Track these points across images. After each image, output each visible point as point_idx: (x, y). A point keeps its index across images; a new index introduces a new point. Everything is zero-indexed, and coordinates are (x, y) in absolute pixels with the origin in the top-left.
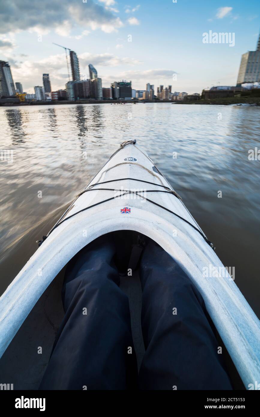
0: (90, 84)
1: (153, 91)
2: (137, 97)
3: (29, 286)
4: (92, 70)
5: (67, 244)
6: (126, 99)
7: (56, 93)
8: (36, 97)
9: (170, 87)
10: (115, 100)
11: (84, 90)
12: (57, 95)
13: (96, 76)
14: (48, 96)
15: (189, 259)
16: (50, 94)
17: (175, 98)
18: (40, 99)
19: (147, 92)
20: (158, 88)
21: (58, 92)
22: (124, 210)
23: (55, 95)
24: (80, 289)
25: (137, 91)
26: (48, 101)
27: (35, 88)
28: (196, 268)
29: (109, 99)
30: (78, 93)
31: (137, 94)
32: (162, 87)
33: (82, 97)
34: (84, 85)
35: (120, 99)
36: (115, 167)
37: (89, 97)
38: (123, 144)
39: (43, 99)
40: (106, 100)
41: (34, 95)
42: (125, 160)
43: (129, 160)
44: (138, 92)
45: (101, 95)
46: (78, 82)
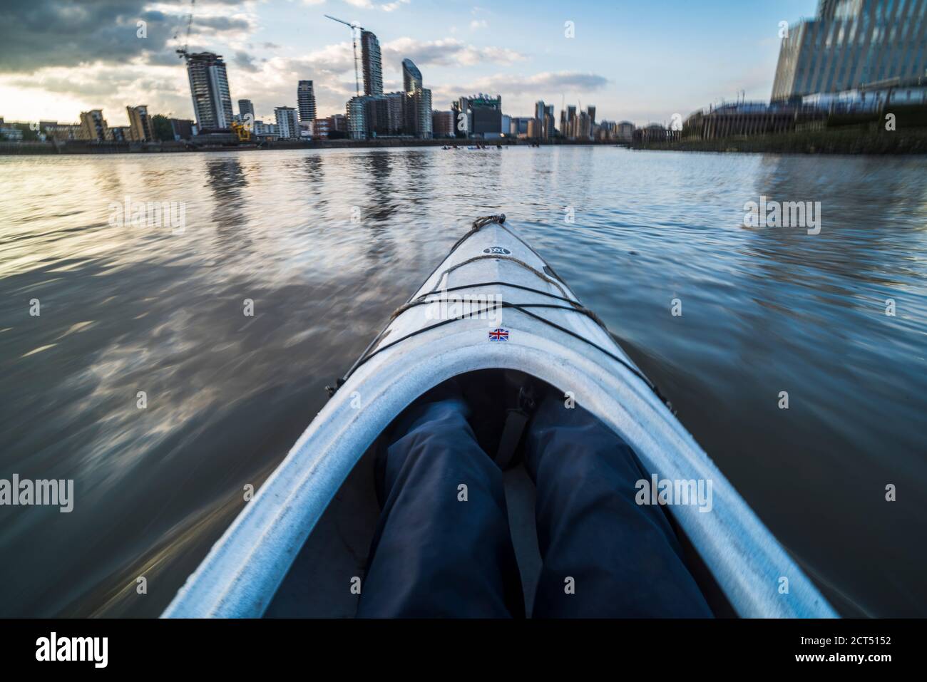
0: (403, 102)
1: (552, 120)
2: (512, 131)
3: (338, 442)
4: (410, 72)
5: (396, 383)
6: (487, 136)
7: (324, 123)
8: (277, 131)
9: (592, 111)
10: (459, 140)
11: (390, 117)
12: (326, 126)
13: (419, 85)
14: (306, 128)
15: (625, 414)
16: (311, 125)
17: (603, 135)
18: (287, 135)
19: (536, 122)
20: (563, 113)
21: (330, 121)
22: (495, 334)
23: (322, 126)
24: (417, 444)
25: (514, 119)
26: (305, 139)
27: (276, 111)
28: (640, 429)
29: (448, 137)
30: (375, 122)
31: (513, 126)
32: (572, 110)
33: (384, 130)
34: (389, 104)
35: (473, 136)
36: (465, 263)
37: (399, 132)
38: (479, 222)
39: (295, 137)
40: (440, 137)
41: (275, 125)
42: (487, 251)
43: (495, 252)
44: (517, 121)
45: (428, 126)
46: (377, 97)
